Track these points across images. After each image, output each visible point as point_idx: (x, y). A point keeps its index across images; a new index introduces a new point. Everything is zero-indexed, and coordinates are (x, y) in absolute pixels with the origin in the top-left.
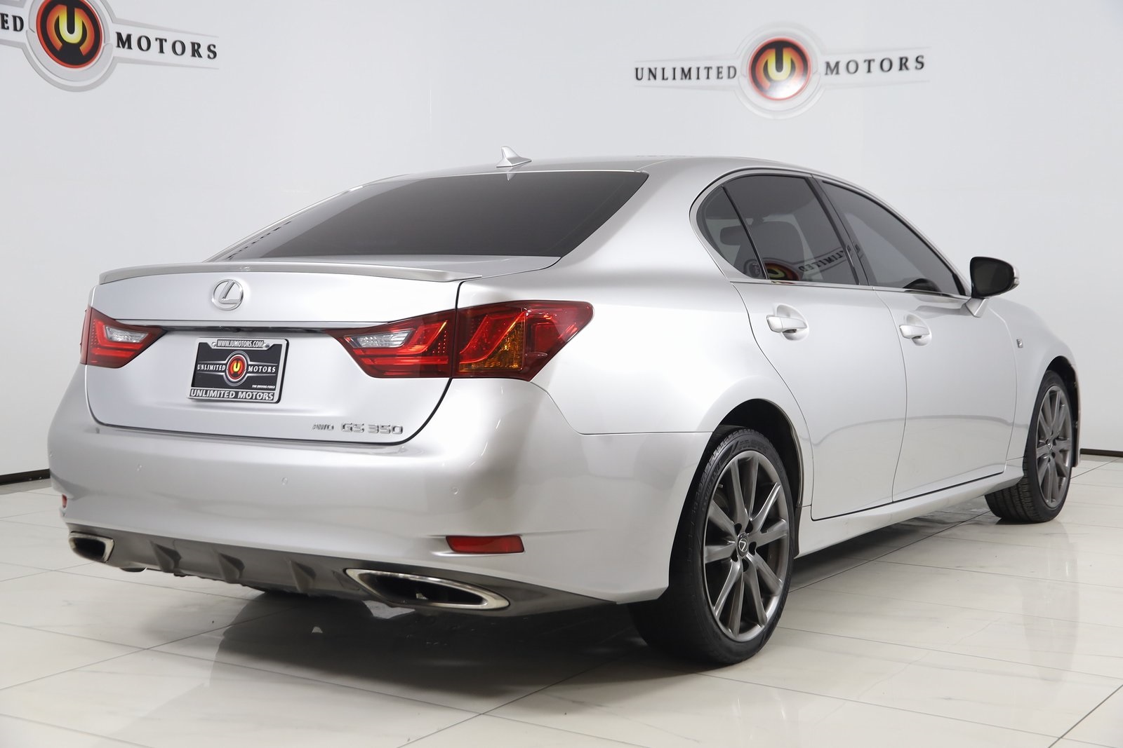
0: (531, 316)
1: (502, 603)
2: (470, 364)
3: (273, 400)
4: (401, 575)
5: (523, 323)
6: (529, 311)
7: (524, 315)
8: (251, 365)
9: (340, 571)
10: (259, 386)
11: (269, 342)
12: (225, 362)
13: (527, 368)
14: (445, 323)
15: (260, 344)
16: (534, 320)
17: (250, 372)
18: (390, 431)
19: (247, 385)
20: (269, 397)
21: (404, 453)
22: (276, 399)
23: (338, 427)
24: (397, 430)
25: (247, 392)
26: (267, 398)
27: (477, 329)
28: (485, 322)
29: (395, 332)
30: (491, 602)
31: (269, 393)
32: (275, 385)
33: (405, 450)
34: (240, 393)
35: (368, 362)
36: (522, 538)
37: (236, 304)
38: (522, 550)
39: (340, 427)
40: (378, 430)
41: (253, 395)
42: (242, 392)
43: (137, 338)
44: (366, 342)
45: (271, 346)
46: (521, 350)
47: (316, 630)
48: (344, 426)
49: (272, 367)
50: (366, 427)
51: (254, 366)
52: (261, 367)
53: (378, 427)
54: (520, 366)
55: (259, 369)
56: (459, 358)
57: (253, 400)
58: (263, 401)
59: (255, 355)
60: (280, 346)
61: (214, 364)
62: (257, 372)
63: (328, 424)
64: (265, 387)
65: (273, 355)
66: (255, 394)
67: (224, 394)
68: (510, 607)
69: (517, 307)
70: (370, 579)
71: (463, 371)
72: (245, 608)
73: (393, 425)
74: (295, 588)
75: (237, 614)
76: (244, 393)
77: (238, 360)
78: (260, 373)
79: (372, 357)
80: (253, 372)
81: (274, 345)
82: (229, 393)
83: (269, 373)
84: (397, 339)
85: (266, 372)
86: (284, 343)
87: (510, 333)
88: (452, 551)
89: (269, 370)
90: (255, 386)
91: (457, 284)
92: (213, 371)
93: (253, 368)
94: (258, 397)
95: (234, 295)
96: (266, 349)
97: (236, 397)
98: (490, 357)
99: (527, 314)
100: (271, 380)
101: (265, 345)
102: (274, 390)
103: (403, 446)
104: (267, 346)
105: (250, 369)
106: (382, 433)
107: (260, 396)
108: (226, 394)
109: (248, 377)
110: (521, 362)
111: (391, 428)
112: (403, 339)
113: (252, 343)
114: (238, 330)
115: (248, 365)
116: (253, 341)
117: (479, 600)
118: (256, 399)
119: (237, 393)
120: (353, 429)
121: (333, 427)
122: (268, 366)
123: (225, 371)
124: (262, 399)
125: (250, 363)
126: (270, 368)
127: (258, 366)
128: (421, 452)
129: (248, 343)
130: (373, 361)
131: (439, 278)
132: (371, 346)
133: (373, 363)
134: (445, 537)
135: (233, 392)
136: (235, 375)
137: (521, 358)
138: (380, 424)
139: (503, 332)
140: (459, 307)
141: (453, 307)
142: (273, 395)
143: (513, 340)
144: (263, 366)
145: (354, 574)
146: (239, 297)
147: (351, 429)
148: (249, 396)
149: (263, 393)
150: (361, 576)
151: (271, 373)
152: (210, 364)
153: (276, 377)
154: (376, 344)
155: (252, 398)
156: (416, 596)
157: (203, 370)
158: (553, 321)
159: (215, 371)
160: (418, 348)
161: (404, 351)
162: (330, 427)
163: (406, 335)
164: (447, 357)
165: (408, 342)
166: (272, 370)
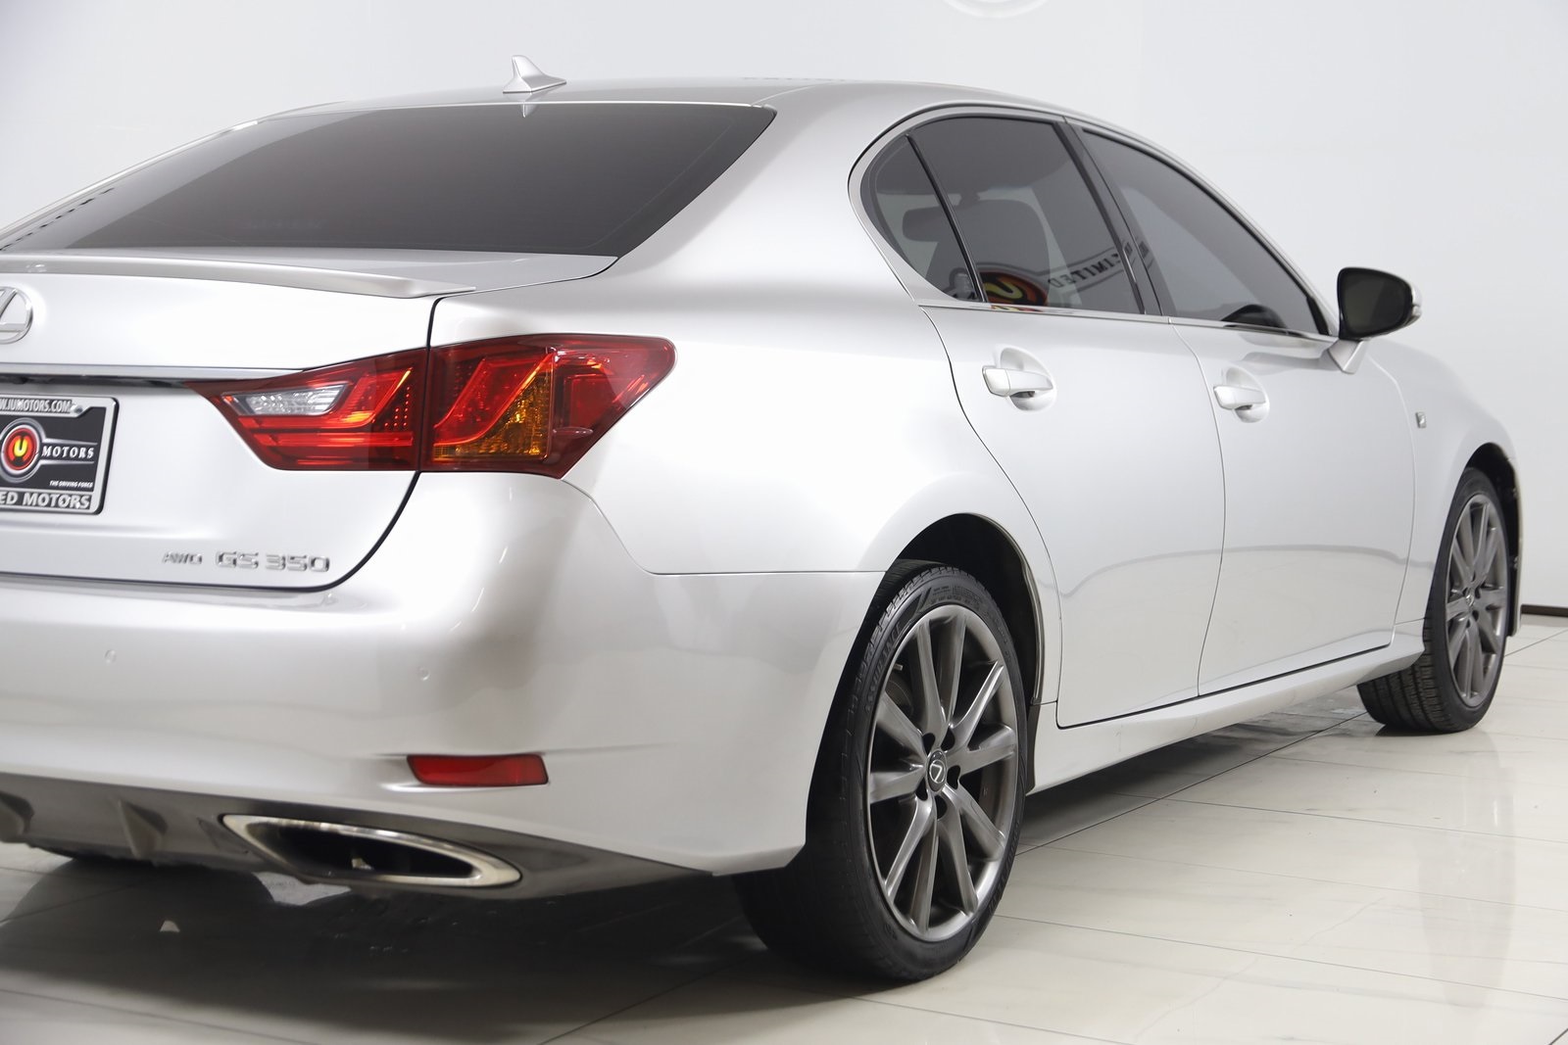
0: (564, 362)
1: (508, 875)
2: (454, 447)
3: (88, 508)
4: (325, 826)
5: (549, 374)
6: (561, 353)
7: (551, 359)
8: (48, 445)
9: (213, 819)
10: (63, 484)
11: (82, 402)
13: (556, 456)
14: (408, 373)
15: (64, 406)
16: (568, 368)
17: (45, 458)
18: (306, 567)
19: (42, 480)
20: (82, 504)
21: (330, 606)
22: (95, 506)
23: (210, 559)
24: (320, 564)
25: (40, 494)
26: (78, 505)
27: (465, 384)
28: (480, 372)
29: (317, 386)
30: (488, 873)
31: (82, 496)
32: (92, 479)
33: (334, 601)
34: (27, 496)
35: (266, 440)
36: (546, 760)
37: (19, 331)
38: (544, 780)
39: (214, 558)
40: (284, 565)
41: (51, 499)
42: (32, 494)
44: (263, 404)
45: (84, 409)
46: (546, 423)
47: (168, 926)
48: (221, 558)
49: (88, 448)
50: (262, 560)
51: (54, 446)
52: (66, 449)
53: (284, 559)
54: (543, 451)
55: (62, 452)
56: (433, 436)
57: (52, 507)
58: (70, 510)
59: (55, 427)
60: (103, 410)
62: (60, 457)
63: (191, 553)
64: (74, 484)
65: (89, 426)
66: (54, 497)
68: (523, 881)
69: (540, 344)
70: (269, 834)
71: (440, 459)
72: (33, 889)
73: (311, 555)
74: (129, 850)
75: (19, 899)
76: (35, 496)
77: (23, 434)
78: (65, 459)
79: (274, 432)
80: (51, 457)
81: (91, 409)
82: (6, 495)
83: (81, 459)
84: (320, 400)
85: (77, 458)
86: (110, 406)
87: (526, 392)
88: (417, 782)
89: (82, 454)
90: (54, 483)
91: (430, 302)
93: (52, 450)
94: (60, 503)
95: (15, 315)
96: (76, 415)
97: (20, 502)
98: (489, 435)
99: (557, 359)
100: (86, 472)
101: (73, 408)
102: (92, 489)
103: (330, 593)
104: (78, 410)
105: (47, 452)
106: (291, 569)
107: (64, 501)
109: (43, 466)
110: (545, 444)
111: (307, 561)
112: (331, 400)
113: (50, 404)
114: (23, 380)
115: (42, 445)
116: (52, 401)
117: (466, 870)
118: (57, 506)
119: (21, 495)
120: (238, 562)
121: (200, 559)
122: (79, 447)
124: (68, 507)
125: (46, 440)
126: (83, 450)
127: (62, 446)
128: (361, 604)
129: (42, 405)
130: (275, 439)
131: (397, 290)
132: (271, 411)
133: (275, 444)
134: (405, 758)
135: (13, 492)
136: (18, 462)
137: (545, 437)
138: (288, 554)
139: (511, 391)
140: (433, 343)
141: (422, 343)
142: (89, 500)
143: (531, 405)
144: (71, 446)
145: (238, 824)
146: (24, 320)
147: (235, 562)
148: (44, 500)
149: (71, 495)
150: (251, 828)
151: (85, 459)
153: (94, 467)
154: (282, 410)
155: (49, 505)
156: (351, 864)
158: (607, 372)
160: (358, 417)
161: (333, 423)
162: (195, 559)
163: (336, 393)
164: (411, 433)
165: (340, 406)
166: (87, 453)
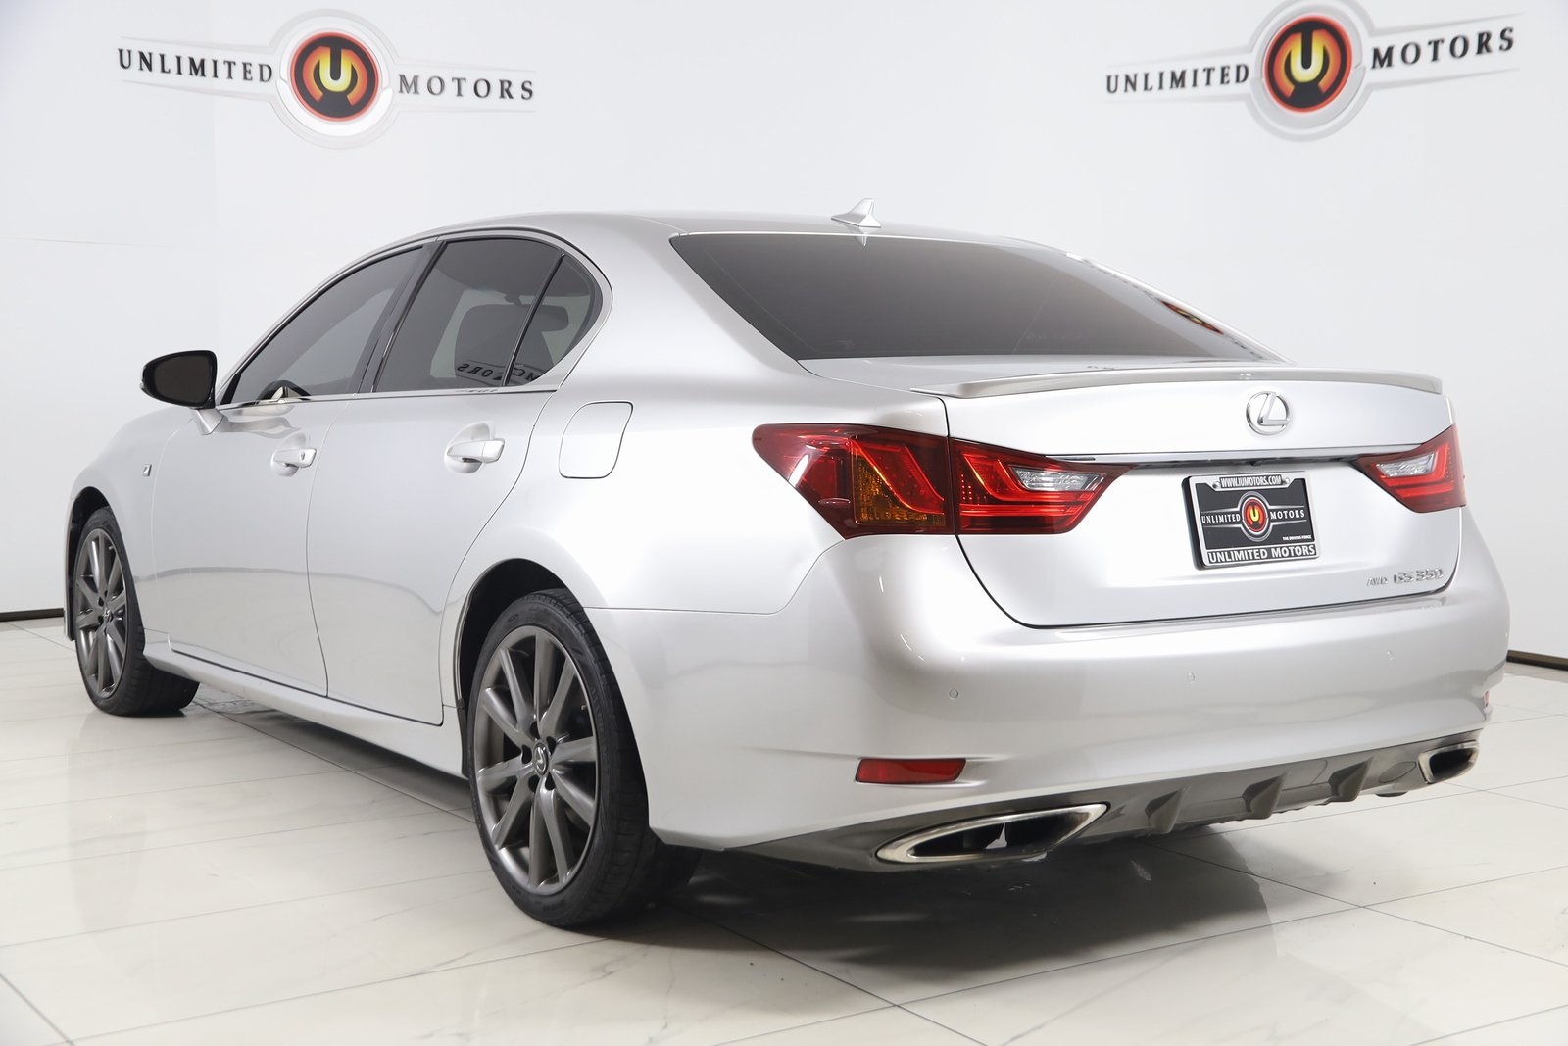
3: (1313, 554)
8: (1273, 510)
10: (1291, 538)
12: (1237, 509)
15: (1277, 480)
17: (1274, 520)
18: (1432, 576)
19: (1276, 537)
20: (1309, 551)
22: (1318, 552)
23: (1391, 579)
25: (1281, 548)
26: (1308, 553)
31: (1308, 546)
34: (1273, 550)
39: (1393, 579)
40: (1424, 577)
41: (1290, 551)
42: (1275, 548)
43: (1074, 482)
45: (1292, 481)
48: (1396, 577)
49: (1299, 510)
50: (1414, 575)
51: (1277, 511)
52: (1285, 512)
55: (1283, 515)
57: (1292, 557)
59: (1273, 495)
61: (1224, 513)
62: (1283, 519)
64: (1299, 538)
66: (1292, 549)
67: (1253, 553)
77: (1253, 504)
78: (1286, 520)
80: (1278, 520)
81: (1296, 480)
82: (1259, 552)
83: (1298, 519)
85: (1295, 518)
89: (1297, 515)
92: (1222, 523)
93: (1277, 516)
94: (1297, 552)
96: (1286, 486)
101: (1283, 481)
102: (1311, 540)
103: (1445, 591)
104: (1287, 482)
105: (1273, 516)
106: (1427, 579)
107: (1299, 551)
108: (1256, 554)
113: (1267, 480)
115: (1269, 511)
116: (1268, 477)
118: (1296, 555)
119: (1269, 550)
120: (1403, 579)
122: (1294, 510)
123: (1240, 522)
124: (1303, 556)
125: (1270, 507)
126: (1297, 511)
127: (1282, 510)
129: (1262, 481)
135: (1263, 549)
136: (1256, 526)
142: (1314, 549)
144: (1288, 510)
148: (1285, 552)
149: (1301, 546)
151: (1301, 518)
152: (1218, 514)
153: (1309, 523)
155: (1290, 556)
157: (1212, 524)
159: (1228, 523)
166: (1300, 514)
